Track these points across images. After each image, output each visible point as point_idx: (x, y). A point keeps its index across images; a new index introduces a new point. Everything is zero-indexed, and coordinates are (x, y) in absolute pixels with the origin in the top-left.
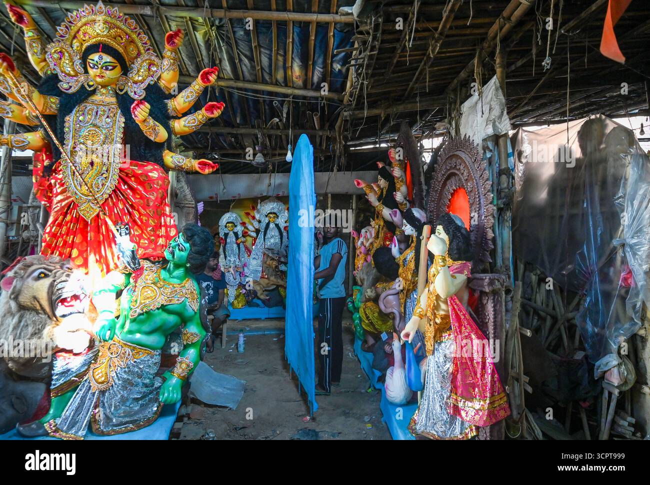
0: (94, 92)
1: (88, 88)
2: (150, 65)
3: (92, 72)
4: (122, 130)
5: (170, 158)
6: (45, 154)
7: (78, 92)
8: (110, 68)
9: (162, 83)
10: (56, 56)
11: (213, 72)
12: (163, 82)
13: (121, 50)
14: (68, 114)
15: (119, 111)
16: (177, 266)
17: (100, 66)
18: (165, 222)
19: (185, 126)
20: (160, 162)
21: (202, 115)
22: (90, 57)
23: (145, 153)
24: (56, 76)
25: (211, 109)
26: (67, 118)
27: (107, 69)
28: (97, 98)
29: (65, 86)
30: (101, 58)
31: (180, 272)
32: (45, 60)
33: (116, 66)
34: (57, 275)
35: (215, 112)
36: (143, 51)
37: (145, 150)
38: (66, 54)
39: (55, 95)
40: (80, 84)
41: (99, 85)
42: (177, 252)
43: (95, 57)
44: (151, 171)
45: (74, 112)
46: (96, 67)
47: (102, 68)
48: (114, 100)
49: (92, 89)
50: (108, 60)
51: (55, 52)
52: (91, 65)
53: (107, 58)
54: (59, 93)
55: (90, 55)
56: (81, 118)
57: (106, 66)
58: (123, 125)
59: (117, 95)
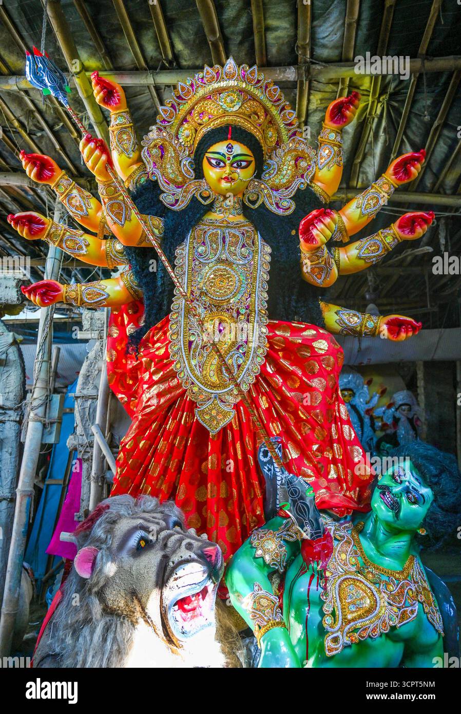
0: (210, 208)
1: (203, 202)
2: (297, 159)
3: (212, 173)
4: (268, 268)
5: (333, 315)
6: (128, 314)
7: (189, 208)
8: (244, 164)
9: (318, 187)
10: (155, 151)
11: (418, 160)
12: (319, 184)
13: (258, 135)
14: (180, 244)
15: (258, 238)
16: (394, 531)
17: (228, 162)
19: (359, 258)
20: (317, 321)
21: (390, 238)
22: (212, 149)
23: (296, 308)
24: (155, 184)
25: (409, 225)
26: (178, 251)
27: (239, 166)
28: (215, 216)
29: (171, 199)
30: (230, 148)
31: (400, 544)
32: (139, 160)
33: (252, 161)
34: (170, 544)
35: (418, 229)
36: (285, 137)
37: (297, 302)
38: (171, 149)
39: (156, 214)
40: (190, 196)
41: (220, 194)
43: (221, 147)
44: (315, 339)
45: (189, 239)
46: (222, 164)
47: (232, 165)
48: (241, 219)
49: (208, 202)
50: (239, 152)
51: (155, 146)
52: (214, 162)
53: (238, 148)
54: (162, 211)
55: (211, 145)
56: (201, 249)
57: (237, 162)
58: (268, 258)
59: (245, 210)
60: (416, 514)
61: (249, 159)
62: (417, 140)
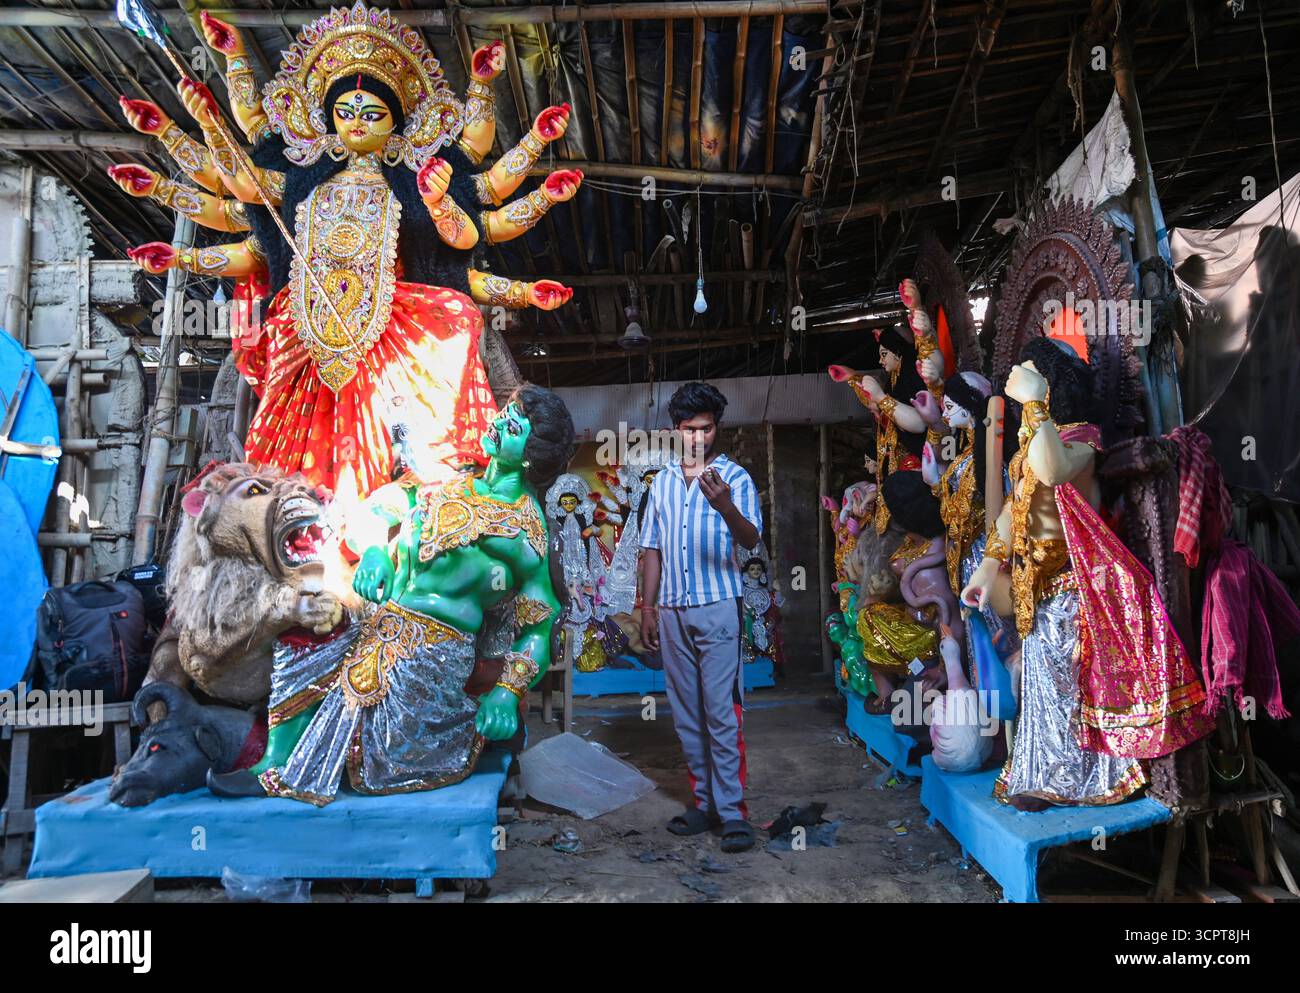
0: (343, 166)
1: (333, 157)
2: (444, 113)
3: (342, 126)
4: (398, 225)
5: (482, 282)
6: (255, 285)
7: (317, 163)
8: (375, 116)
9: (466, 145)
10: (279, 101)
11: (560, 114)
12: (468, 141)
13: (393, 85)
14: (302, 200)
15: (391, 194)
16: (504, 470)
17: (357, 113)
18: (476, 397)
19: (509, 221)
20: (462, 286)
21: (540, 199)
22: (341, 99)
23: (436, 272)
24: (279, 137)
25: (557, 184)
26: (300, 207)
27: (369, 118)
28: (348, 177)
29: (297, 154)
30: (359, 98)
31: (512, 479)
32: (261, 111)
33: (385, 115)
34: (282, 489)
35: (565, 188)
36: (430, 89)
37: (436, 265)
38: (297, 99)
39: (278, 170)
40: (320, 152)
41: (354, 150)
42: (506, 437)
43: (349, 97)
44: (449, 300)
45: (312, 195)
46: (350, 116)
47: (361, 117)
48: (379, 177)
49: (341, 158)
50: (372, 103)
51: (278, 95)
52: (342, 113)
53: (369, 99)
54: (285, 166)
55: (339, 95)
56: (325, 206)
57: (368, 113)
58: (399, 216)
59: (384, 169)
60: (515, 444)
61: (384, 111)
62: (615, 98)
